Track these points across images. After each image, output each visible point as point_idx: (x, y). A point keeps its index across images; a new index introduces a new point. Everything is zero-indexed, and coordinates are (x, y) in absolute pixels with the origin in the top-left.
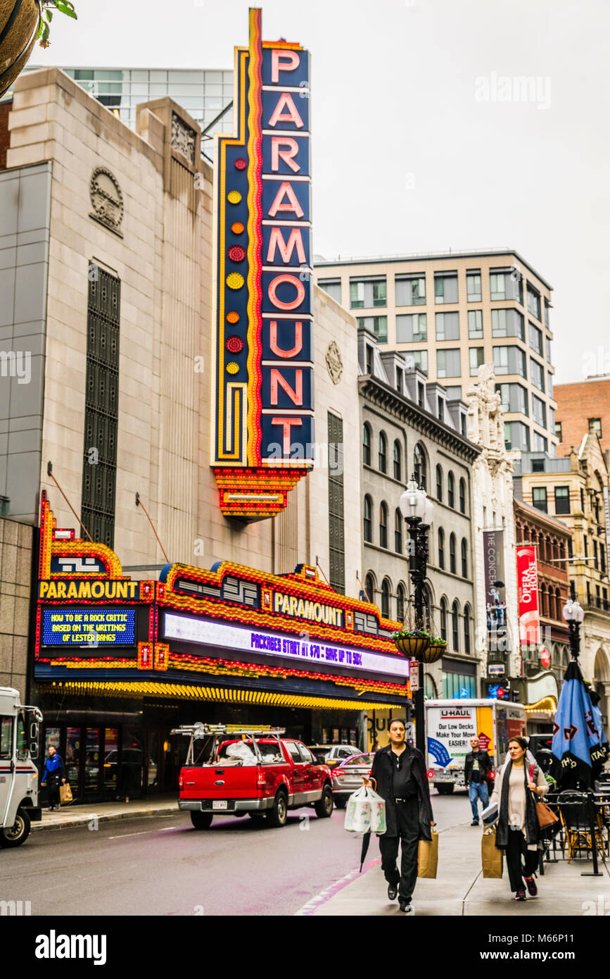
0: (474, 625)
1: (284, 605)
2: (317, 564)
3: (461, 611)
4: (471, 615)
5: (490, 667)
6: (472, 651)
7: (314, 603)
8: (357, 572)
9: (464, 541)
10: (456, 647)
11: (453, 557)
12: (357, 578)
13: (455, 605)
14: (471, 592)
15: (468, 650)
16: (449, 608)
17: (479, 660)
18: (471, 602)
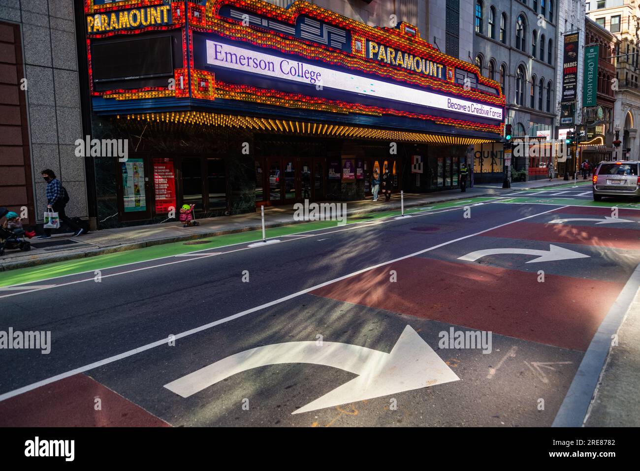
0: (554, 94)
1: (380, 54)
2: (435, 43)
3: (545, 85)
4: (552, 88)
5: (562, 119)
6: (551, 110)
7: (414, 57)
8: (469, 52)
9: (550, 41)
10: (540, 107)
11: (542, 51)
12: (469, 56)
13: (542, 81)
14: (553, 74)
15: (548, 109)
16: (538, 82)
17: (556, 116)
18: (553, 80)
